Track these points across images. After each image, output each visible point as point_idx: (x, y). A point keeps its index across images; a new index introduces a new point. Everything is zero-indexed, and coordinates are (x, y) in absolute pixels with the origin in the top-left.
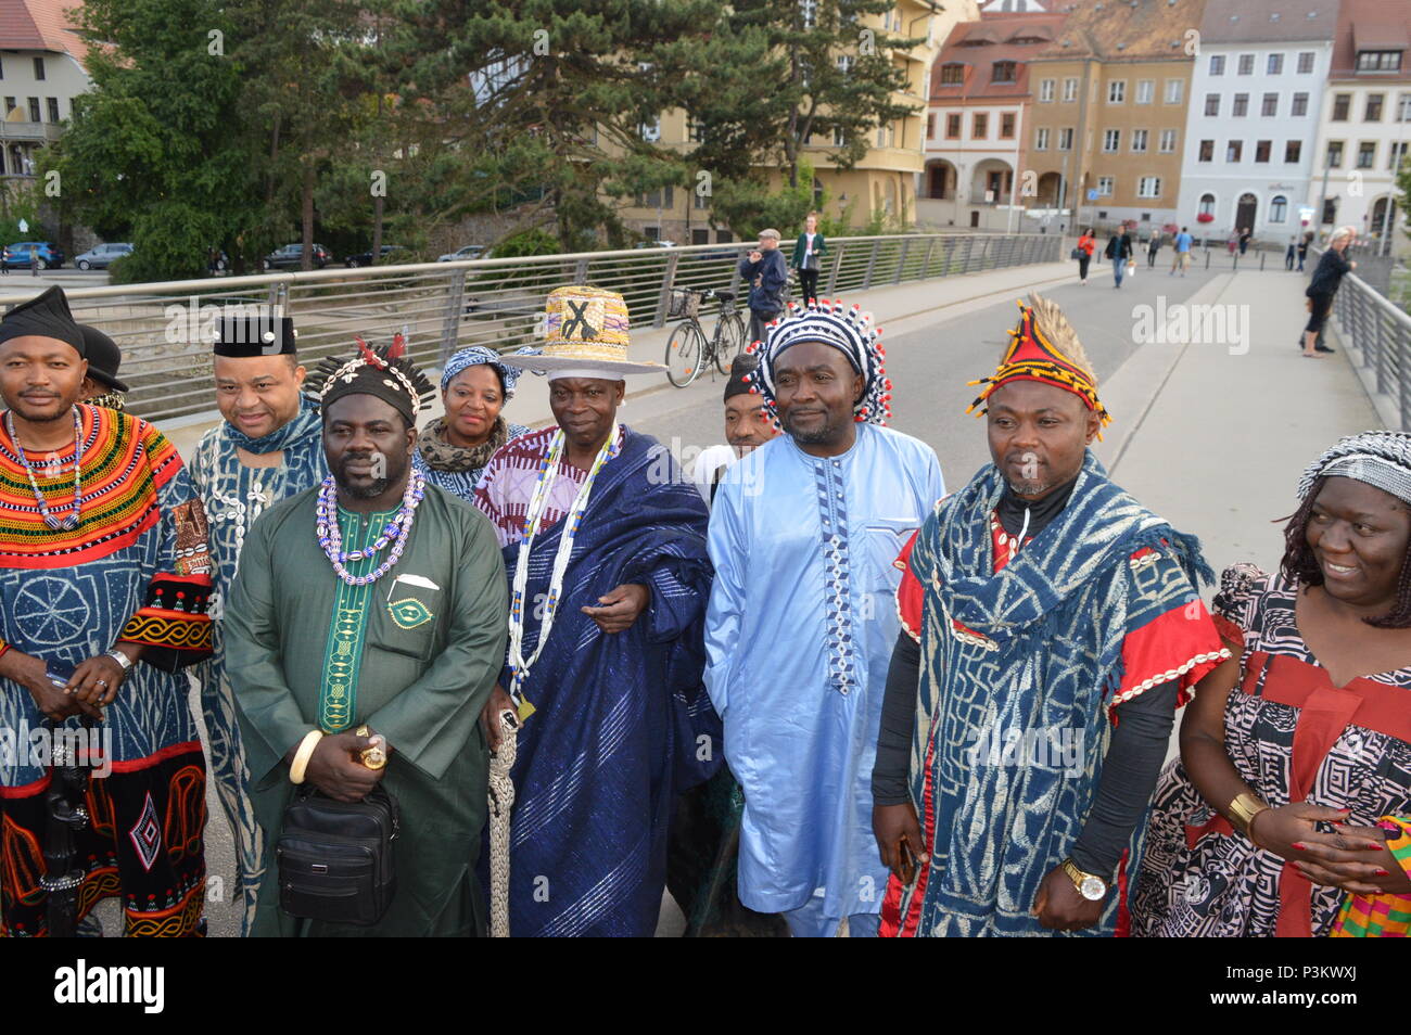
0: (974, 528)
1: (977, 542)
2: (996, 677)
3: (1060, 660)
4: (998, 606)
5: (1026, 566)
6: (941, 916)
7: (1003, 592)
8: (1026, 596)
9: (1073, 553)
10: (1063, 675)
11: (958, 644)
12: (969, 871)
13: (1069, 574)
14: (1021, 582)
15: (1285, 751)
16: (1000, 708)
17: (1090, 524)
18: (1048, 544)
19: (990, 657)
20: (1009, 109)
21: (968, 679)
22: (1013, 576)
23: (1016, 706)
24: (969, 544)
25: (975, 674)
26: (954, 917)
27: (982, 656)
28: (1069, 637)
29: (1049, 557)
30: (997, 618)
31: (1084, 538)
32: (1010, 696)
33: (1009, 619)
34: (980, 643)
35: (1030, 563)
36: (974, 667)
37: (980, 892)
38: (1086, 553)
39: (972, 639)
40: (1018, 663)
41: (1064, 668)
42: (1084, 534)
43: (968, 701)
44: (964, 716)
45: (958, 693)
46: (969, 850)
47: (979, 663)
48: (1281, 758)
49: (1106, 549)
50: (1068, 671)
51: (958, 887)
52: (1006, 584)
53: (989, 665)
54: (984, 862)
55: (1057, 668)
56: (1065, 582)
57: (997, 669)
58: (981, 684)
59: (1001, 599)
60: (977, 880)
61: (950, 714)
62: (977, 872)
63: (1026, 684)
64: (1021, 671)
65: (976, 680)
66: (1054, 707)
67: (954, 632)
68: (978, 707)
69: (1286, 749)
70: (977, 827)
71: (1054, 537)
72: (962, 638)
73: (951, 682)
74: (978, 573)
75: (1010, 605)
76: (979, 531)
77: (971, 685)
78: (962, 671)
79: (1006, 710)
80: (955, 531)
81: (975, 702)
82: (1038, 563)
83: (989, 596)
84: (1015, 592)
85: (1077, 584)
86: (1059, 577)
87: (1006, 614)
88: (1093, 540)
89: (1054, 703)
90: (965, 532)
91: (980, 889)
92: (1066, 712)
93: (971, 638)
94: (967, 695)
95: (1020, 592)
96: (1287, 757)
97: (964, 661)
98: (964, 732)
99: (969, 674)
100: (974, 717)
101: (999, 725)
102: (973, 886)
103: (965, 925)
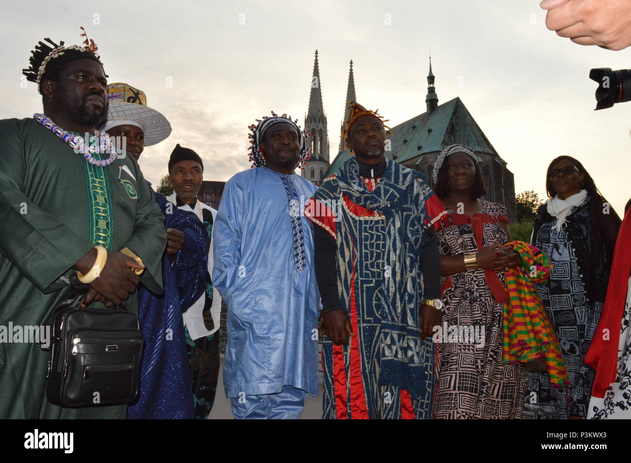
2: (383, 228)
3: (409, 213)
4: (382, 196)
7: (382, 191)
8: (391, 192)
9: (401, 177)
10: (411, 218)
11: (360, 221)
12: (392, 310)
13: (404, 181)
14: (387, 187)
15: (472, 235)
16: (390, 238)
17: (401, 168)
18: (390, 175)
19: (377, 222)
21: (370, 234)
22: (384, 186)
23: (397, 234)
25: (373, 231)
26: (391, 333)
27: (373, 223)
28: (409, 204)
29: (393, 179)
30: (382, 201)
32: (392, 232)
33: (388, 200)
35: (388, 182)
36: (371, 228)
37: (398, 319)
39: (367, 218)
40: (391, 220)
41: (411, 215)
42: (401, 172)
43: (373, 241)
44: (373, 248)
45: (366, 240)
46: (390, 301)
47: (373, 226)
48: (471, 238)
50: (413, 216)
51: (390, 319)
52: (382, 188)
53: (378, 226)
54: (397, 305)
55: (408, 216)
56: (404, 184)
57: (383, 225)
58: (377, 233)
59: (383, 194)
60: (396, 314)
61: (364, 251)
62: (396, 311)
63: (398, 224)
64: (393, 222)
65: (374, 232)
66: (411, 230)
67: (357, 218)
68: (378, 242)
69: (472, 234)
70: (392, 290)
71: (391, 173)
72: (362, 218)
73: (361, 237)
75: (386, 195)
77: (372, 235)
78: (366, 231)
79: (392, 238)
81: (376, 241)
82: (390, 181)
83: (378, 194)
84: (386, 192)
85: (408, 184)
86: (400, 184)
87: (386, 198)
88: (405, 172)
91: (398, 317)
94: (372, 239)
95: (388, 190)
96: (473, 237)
97: (365, 228)
98: (375, 254)
99: (370, 231)
100: (378, 247)
101: (391, 245)
102: (395, 317)
103: (395, 336)
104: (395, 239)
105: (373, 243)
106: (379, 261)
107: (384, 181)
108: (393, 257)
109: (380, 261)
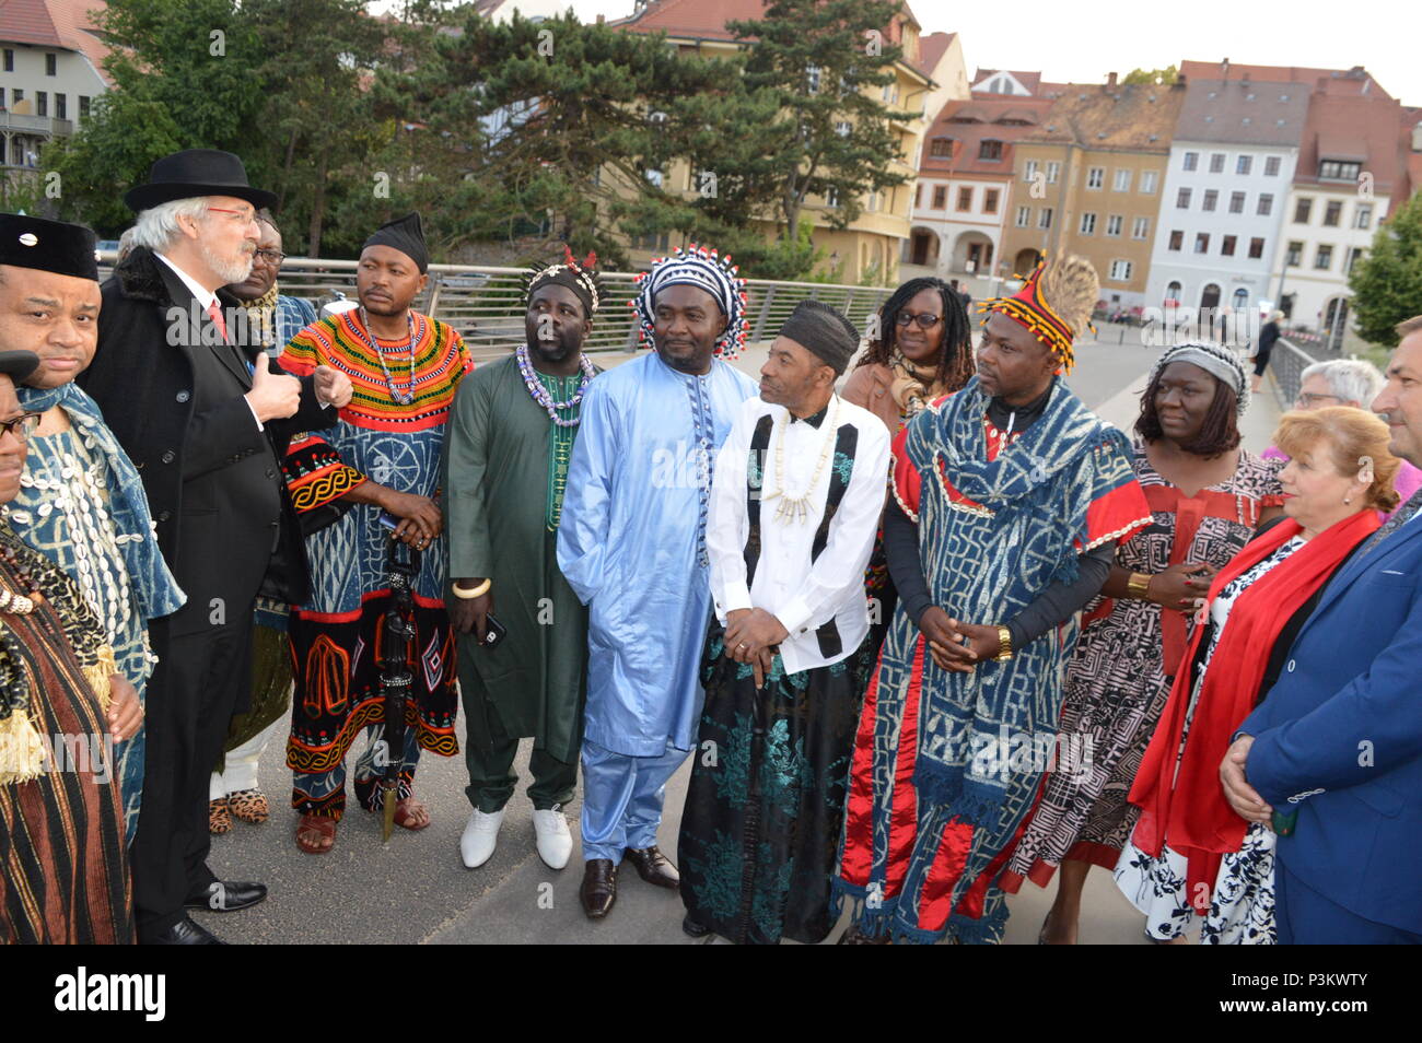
0: (973, 424)
1: (975, 435)
2: (988, 538)
3: (1040, 522)
4: (998, 482)
5: (1019, 453)
6: (933, 714)
7: (1002, 472)
8: (1019, 475)
9: (1056, 445)
10: (1041, 533)
11: (953, 512)
13: (1054, 459)
14: (1016, 465)
16: (991, 561)
17: (1067, 424)
18: (1036, 438)
19: (981, 521)
20: (993, 185)
21: (962, 539)
22: (1010, 461)
23: (1005, 559)
24: (970, 435)
25: (967, 535)
26: (943, 717)
27: (974, 521)
28: (1048, 505)
29: (1037, 446)
30: (996, 491)
31: (1063, 434)
32: (999, 552)
33: (1005, 492)
34: (973, 511)
35: (1023, 451)
36: (967, 530)
38: (1065, 445)
39: (965, 509)
40: (1006, 527)
41: (1042, 527)
42: (1063, 432)
43: (961, 556)
44: (957, 568)
45: (952, 550)
47: (972, 527)
49: (1080, 443)
50: (1045, 530)
51: (949, 693)
52: (1004, 466)
53: (980, 528)
55: (1036, 528)
56: (1051, 465)
57: (988, 531)
58: (973, 543)
59: (1000, 477)
60: (962, 689)
61: (944, 568)
62: (963, 684)
63: (1014, 541)
64: (1008, 533)
65: (969, 540)
66: (1031, 558)
67: (949, 504)
68: (969, 560)
71: (1040, 432)
72: (957, 507)
73: (946, 542)
74: (976, 458)
75: (1006, 482)
76: (976, 426)
77: (964, 543)
78: (956, 533)
79: (996, 562)
80: (958, 425)
81: (967, 557)
82: (1029, 450)
83: (990, 475)
84: (1011, 472)
85: (1060, 467)
86: (1046, 462)
87: (1003, 488)
88: (1071, 435)
89: (1032, 553)
90: (966, 427)
91: (964, 696)
92: (1039, 560)
93: (965, 507)
94: (961, 551)
95: (1015, 471)
97: (958, 526)
98: (957, 580)
99: (962, 535)
100: (967, 568)
101: (989, 575)
102: (959, 693)
103: (949, 725)
104: (999, 567)
105: (960, 560)
106: (959, 594)
107: (1015, 450)
108: (985, 598)
109: (961, 594)
